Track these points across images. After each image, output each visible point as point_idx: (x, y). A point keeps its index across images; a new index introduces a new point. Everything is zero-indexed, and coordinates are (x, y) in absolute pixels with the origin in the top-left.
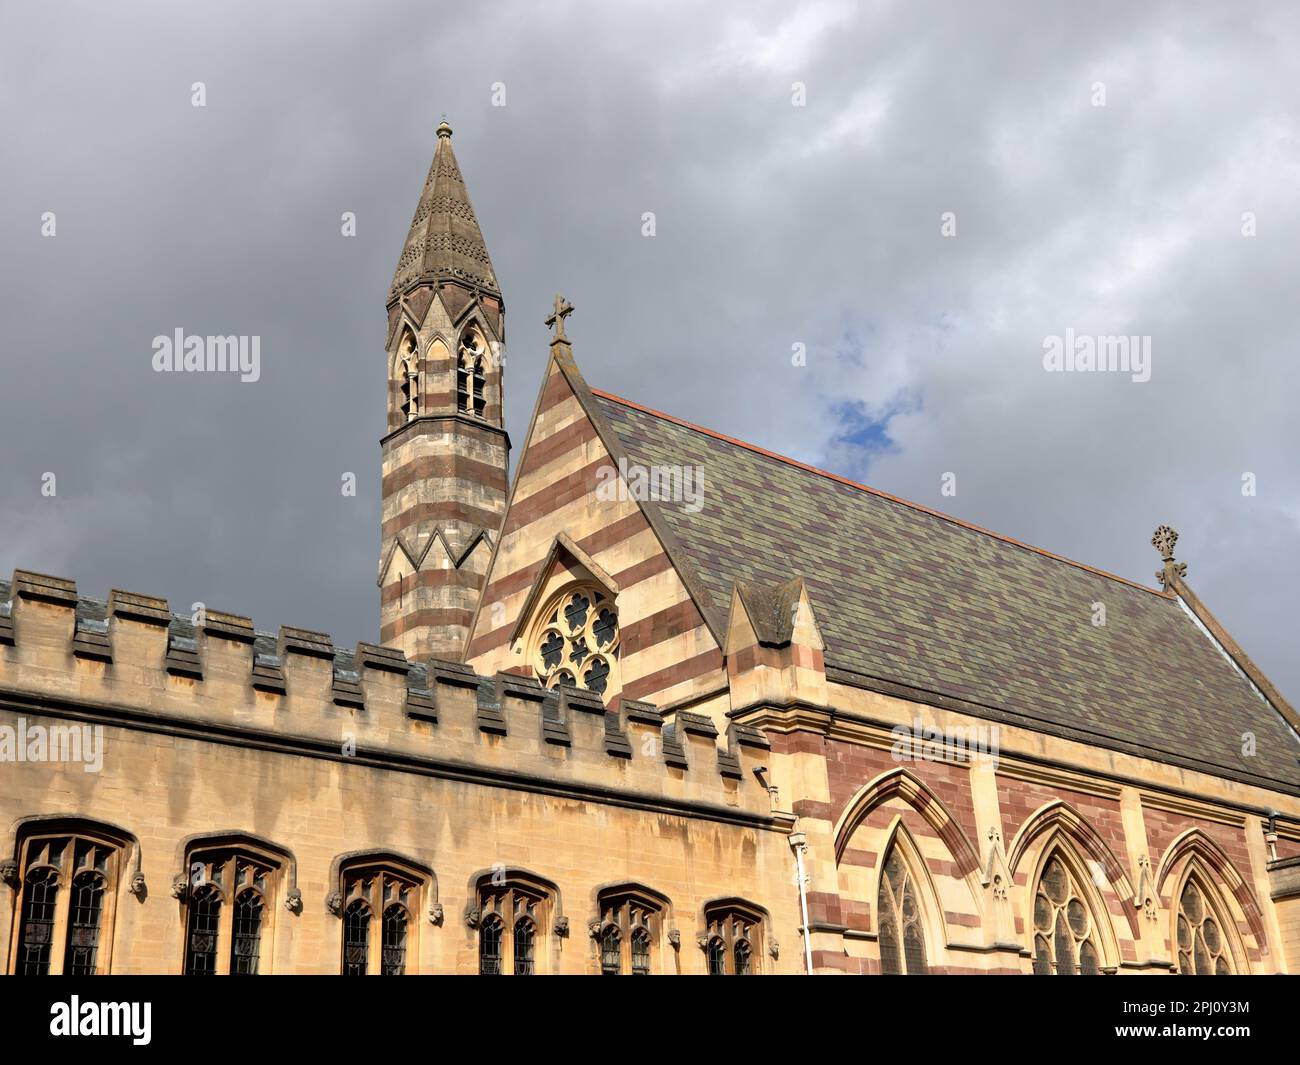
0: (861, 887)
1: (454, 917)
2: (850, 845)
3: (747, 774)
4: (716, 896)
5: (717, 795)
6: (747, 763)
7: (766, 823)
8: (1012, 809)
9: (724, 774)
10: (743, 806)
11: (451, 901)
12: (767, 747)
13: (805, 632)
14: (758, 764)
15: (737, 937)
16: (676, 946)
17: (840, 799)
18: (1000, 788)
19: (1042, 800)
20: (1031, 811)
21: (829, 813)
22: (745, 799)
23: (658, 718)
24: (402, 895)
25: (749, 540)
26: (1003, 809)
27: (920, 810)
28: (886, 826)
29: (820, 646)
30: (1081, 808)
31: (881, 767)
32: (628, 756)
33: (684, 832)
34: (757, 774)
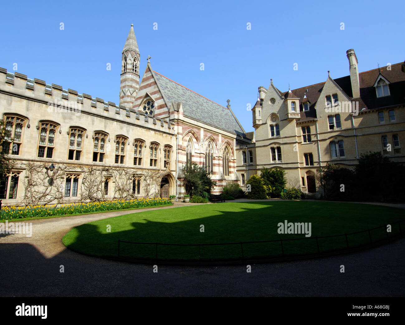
0: (185, 144)
1: (131, 144)
2: (184, 138)
3: (171, 128)
4: (166, 144)
5: (167, 131)
6: (171, 127)
7: (173, 135)
8: (205, 136)
9: (168, 128)
10: (171, 133)
11: (131, 142)
12: (174, 125)
13: (181, 110)
14: (173, 127)
15: (168, 149)
16: (160, 150)
17: (183, 133)
18: (204, 133)
19: (209, 135)
20: (207, 136)
21: (182, 134)
22: (171, 131)
23: (160, 119)
24: (124, 141)
25: (174, 96)
26: (204, 136)
27: (193, 135)
28: (189, 137)
29: (183, 112)
30: (214, 136)
31: (189, 129)
32: (156, 124)
33: (163, 135)
34: (173, 128)
